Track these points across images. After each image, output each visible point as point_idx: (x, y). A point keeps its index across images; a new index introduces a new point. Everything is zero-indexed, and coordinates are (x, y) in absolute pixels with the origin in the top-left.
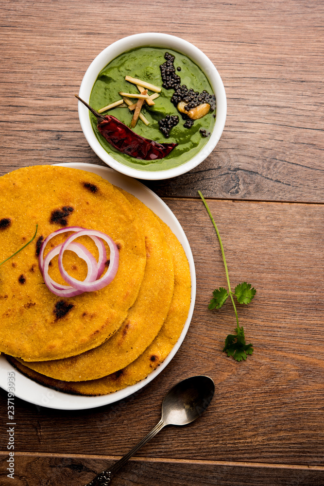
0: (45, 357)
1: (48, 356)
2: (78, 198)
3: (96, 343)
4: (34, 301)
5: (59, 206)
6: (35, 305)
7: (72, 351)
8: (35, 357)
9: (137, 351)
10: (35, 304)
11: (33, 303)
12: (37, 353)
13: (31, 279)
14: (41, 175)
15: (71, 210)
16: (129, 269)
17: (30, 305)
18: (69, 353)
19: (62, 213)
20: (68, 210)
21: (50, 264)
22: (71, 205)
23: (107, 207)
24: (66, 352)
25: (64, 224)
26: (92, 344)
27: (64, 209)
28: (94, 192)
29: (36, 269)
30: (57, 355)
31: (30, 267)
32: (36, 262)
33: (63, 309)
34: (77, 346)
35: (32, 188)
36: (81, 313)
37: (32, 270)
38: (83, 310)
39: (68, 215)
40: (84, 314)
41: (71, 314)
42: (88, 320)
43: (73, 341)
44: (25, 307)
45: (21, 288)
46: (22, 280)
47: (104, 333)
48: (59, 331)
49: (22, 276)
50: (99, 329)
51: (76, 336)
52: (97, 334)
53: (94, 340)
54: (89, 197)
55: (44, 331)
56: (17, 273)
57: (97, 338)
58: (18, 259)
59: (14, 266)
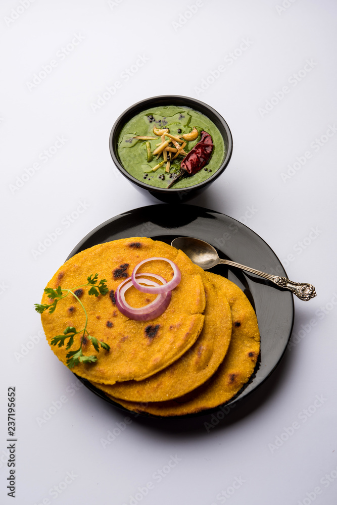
0: (153, 370)
1: (155, 369)
2: (128, 256)
3: (190, 342)
4: (126, 335)
5: (117, 266)
6: (128, 338)
7: (174, 356)
8: (145, 374)
10: (128, 336)
12: (145, 371)
13: (115, 321)
14: (93, 254)
15: (127, 266)
16: (190, 286)
17: (124, 340)
18: (171, 358)
19: (121, 270)
20: (125, 266)
22: (125, 262)
23: (153, 254)
24: (169, 360)
25: (126, 276)
26: (187, 344)
27: (121, 267)
28: (140, 247)
29: (118, 313)
30: (162, 365)
31: (112, 314)
32: (115, 309)
33: (151, 332)
34: (176, 350)
35: (90, 264)
36: (169, 328)
37: (115, 315)
38: (168, 326)
39: (126, 270)
40: (171, 327)
41: (160, 333)
42: (176, 330)
43: (171, 349)
44: (120, 342)
45: (112, 330)
46: (110, 325)
47: (194, 333)
48: (156, 347)
49: (108, 322)
50: (188, 332)
51: (172, 344)
52: (188, 335)
53: (188, 340)
54: (137, 252)
55: (144, 352)
56: (103, 322)
57: (189, 338)
58: (100, 312)
59: (98, 318)
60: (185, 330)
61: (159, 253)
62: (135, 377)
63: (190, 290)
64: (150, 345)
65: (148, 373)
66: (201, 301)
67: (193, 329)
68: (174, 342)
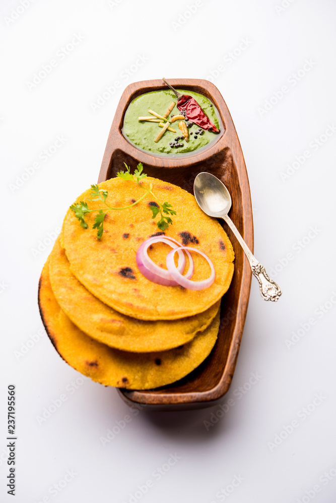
1: (86, 282)
3: (122, 309)
5: (194, 233)
6: (115, 254)
11: (116, 251)
12: (81, 273)
13: (132, 242)
15: (197, 242)
17: (113, 250)
18: (100, 294)
19: (191, 238)
20: (195, 241)
22: (200, 240)
24: (98, 292)
25: (185, 243)
26: (119, 306)
27: (195, 238)
31: (140, 237)
33: (125, 272)
34: (110, 297)
37: (139, 239)
38: (137, 287)
39: (192, 242)
40: (135, 290)
41: (128, 281)
42: (134, 294)
43: (111, 292)
44: (109, 247)
45: (121, 238)
46: (126, 236)
47: (133, 310)
48: (110, 279)
49: (128, 235)
50: (134, 305)
51: (116, 292)
53: (123, 306)
56: (127, 230)
57: (127, 307)
58: (137, 226)
59: (132, 226)
60: (137, 303)
61: (220, 269)
63: (184, 302)
64: (112, 274)
66: (173, 313)
67: (138, 309)
68: (120, 294)
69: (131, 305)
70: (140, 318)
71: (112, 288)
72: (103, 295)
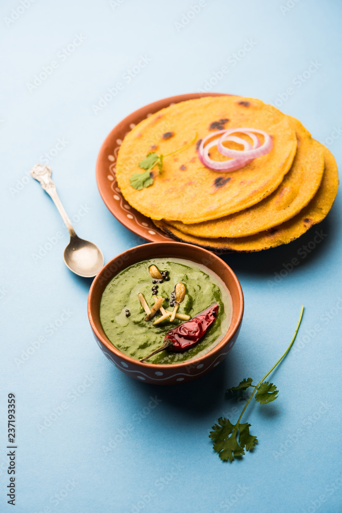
0: (205, 217)
1: (207, 216)
2: (233, 112)
3: (254, 200)
4: (194, 180)
5: (217, 119)
8: (195, 218)
9: (295, 208)
10: (195, 182)
11: (193, 182)
12: (196, 215)
13: (190, 166)
15: (227, 120)
17: (190, 183)
18: (228, 210)
19: (220, 123)
20: (225, 121)
21: (209, 155)
22: (227, 117)
24: (224, 211)
25: (221, 128)
26: (250, 201)
27: (221, 120)
28: (247, 106)
29: (197, 159)
31: (191, 159)
32: (197, 155)
33: (219, 183)
34: (236, 203)
37: (193, 161)
38: (240, 181)
39: (225, 123)
40: (242, 183)
41: (228, 185)
42: (246, 185)
43: (232, 201)
44: (186, 185)
45: (183, 173)
46: (183, 168)
47: (261, 192)
48: (217, 197)
49: (183, 166)
50: (257, 189)
51: (234, 197)
52: (255, 193)
53: (252, 197)
54: (243, 110)
55: (204, 199)
56: (178, 165)
57: (255, 195)
58: (180, 156)
59: (176, 160)
60: (255, 187)
62: (183, 218)
64: (213, 194)
65: (199, 218)
66: (284, 165)
67: (262, 188)
68: (238, 196)
69: (255, 191)
70: (273, 190)
71: (229, 198)
72: (230, 209)
